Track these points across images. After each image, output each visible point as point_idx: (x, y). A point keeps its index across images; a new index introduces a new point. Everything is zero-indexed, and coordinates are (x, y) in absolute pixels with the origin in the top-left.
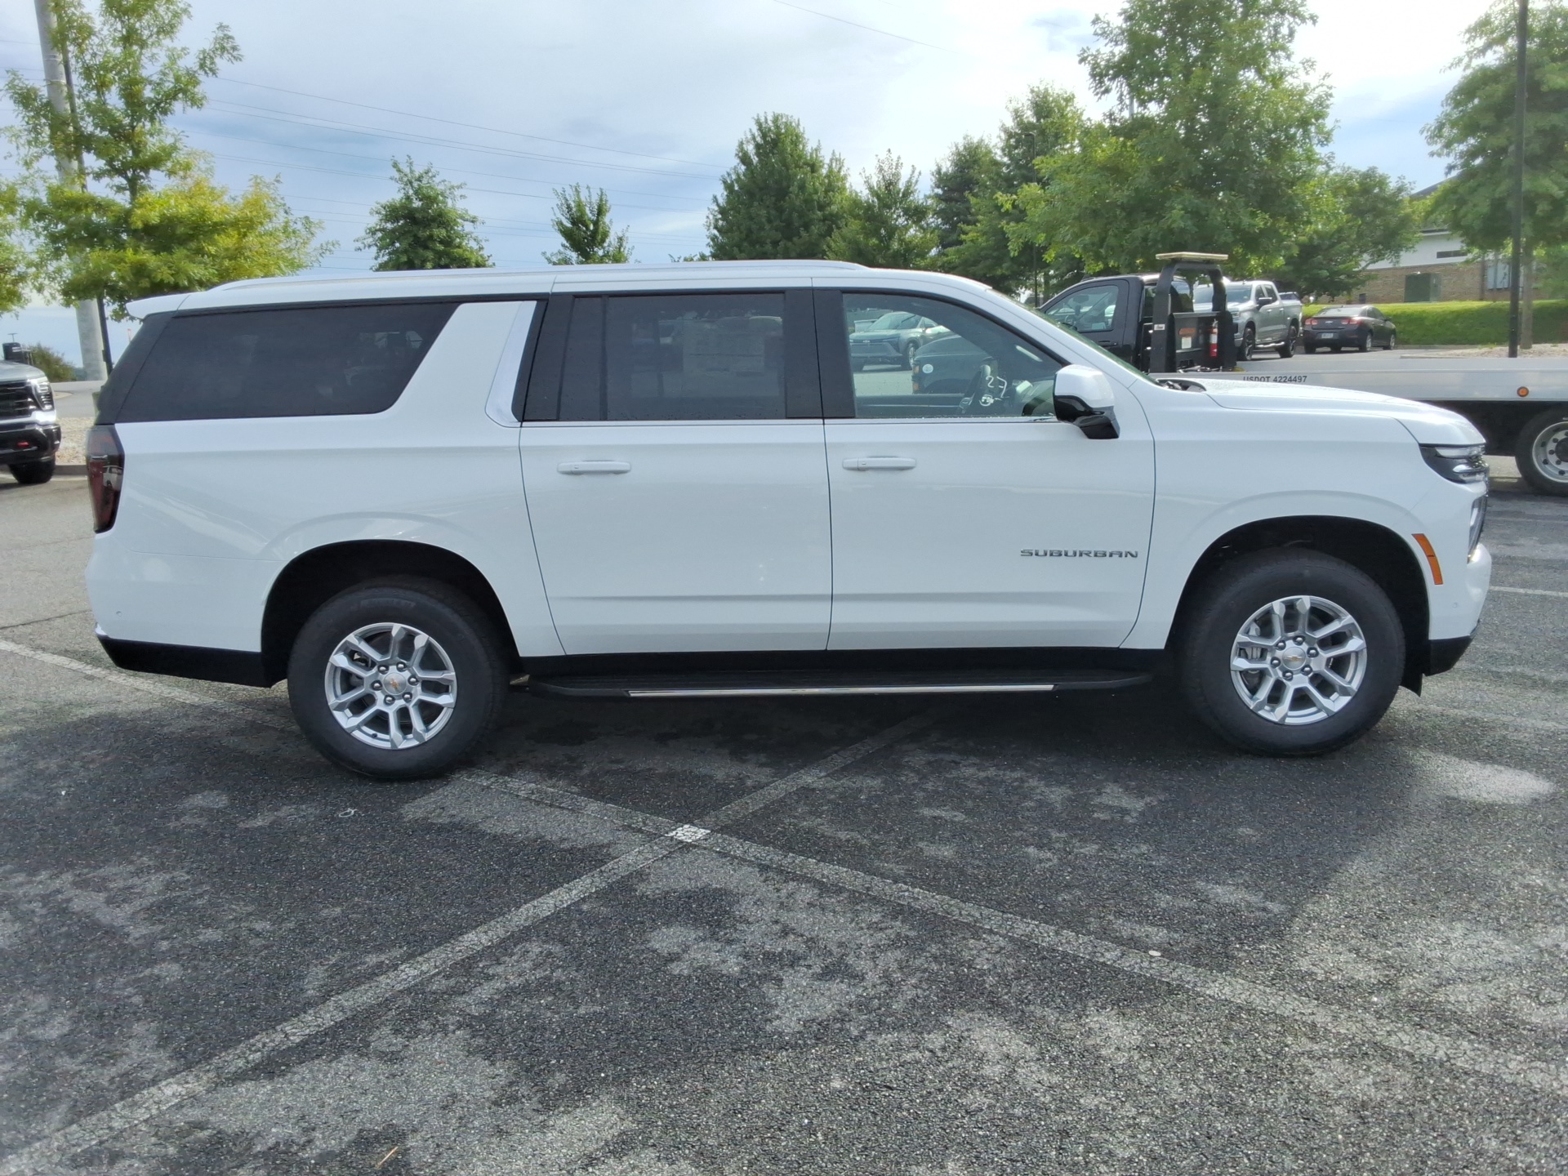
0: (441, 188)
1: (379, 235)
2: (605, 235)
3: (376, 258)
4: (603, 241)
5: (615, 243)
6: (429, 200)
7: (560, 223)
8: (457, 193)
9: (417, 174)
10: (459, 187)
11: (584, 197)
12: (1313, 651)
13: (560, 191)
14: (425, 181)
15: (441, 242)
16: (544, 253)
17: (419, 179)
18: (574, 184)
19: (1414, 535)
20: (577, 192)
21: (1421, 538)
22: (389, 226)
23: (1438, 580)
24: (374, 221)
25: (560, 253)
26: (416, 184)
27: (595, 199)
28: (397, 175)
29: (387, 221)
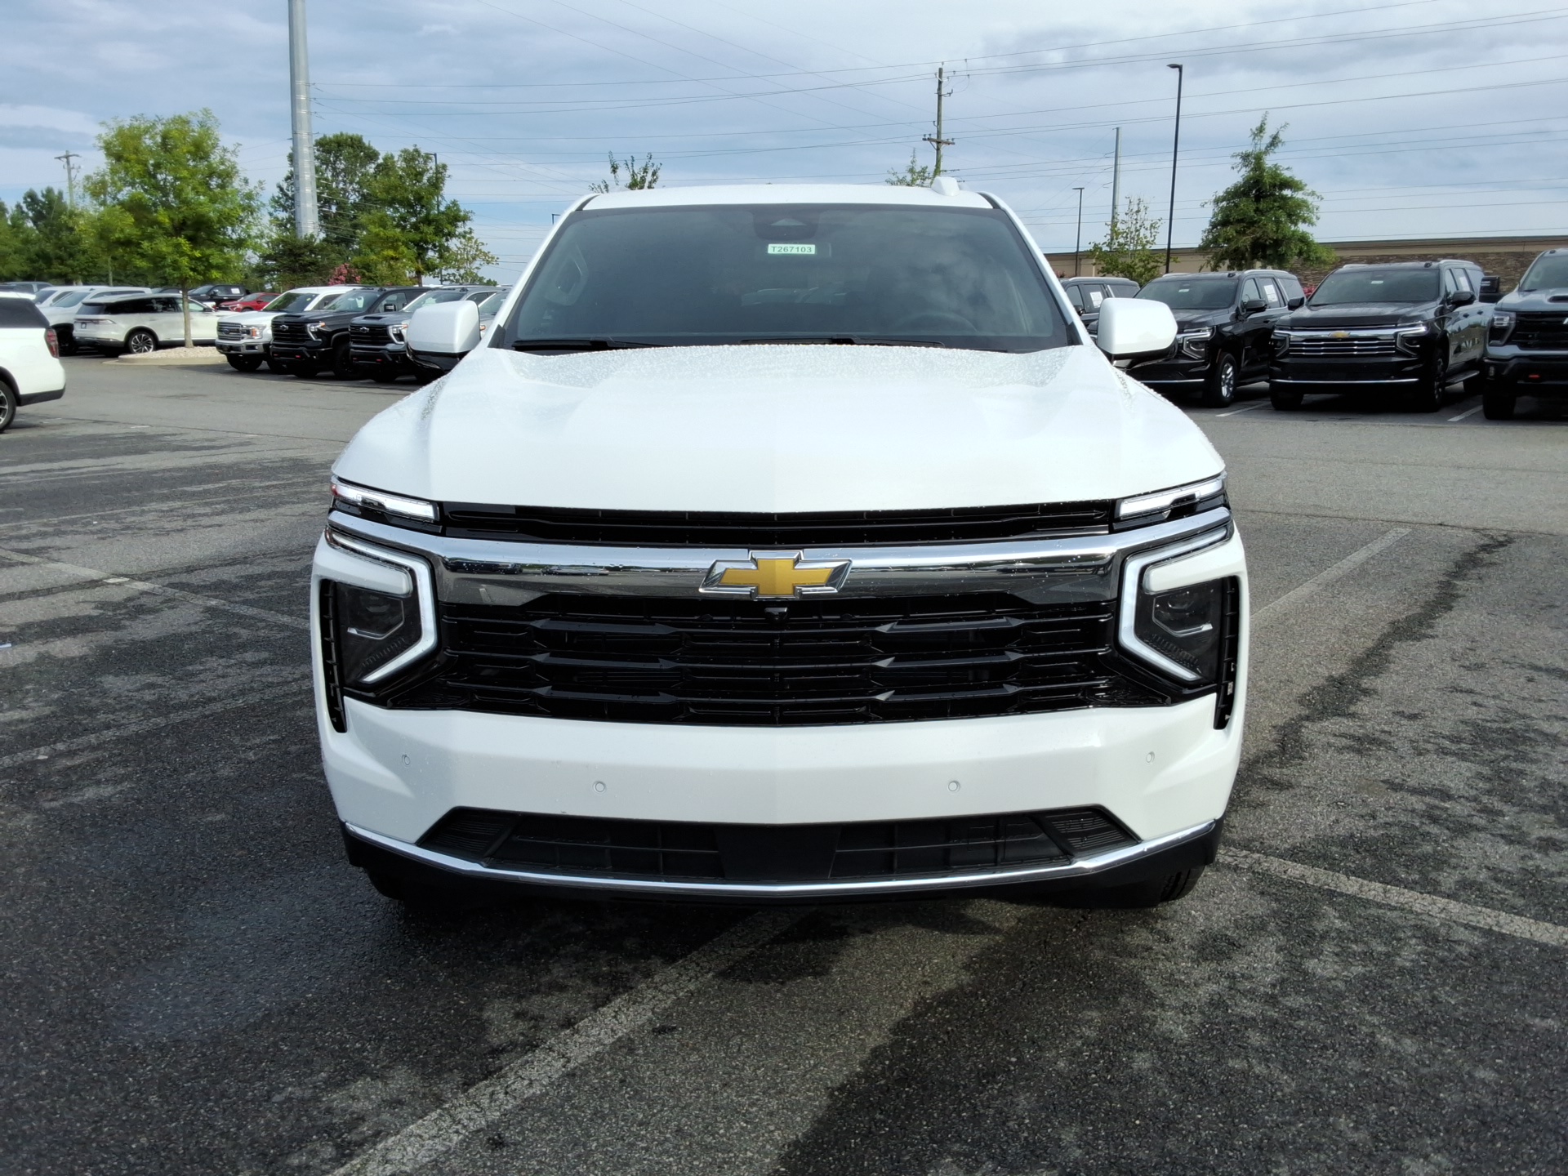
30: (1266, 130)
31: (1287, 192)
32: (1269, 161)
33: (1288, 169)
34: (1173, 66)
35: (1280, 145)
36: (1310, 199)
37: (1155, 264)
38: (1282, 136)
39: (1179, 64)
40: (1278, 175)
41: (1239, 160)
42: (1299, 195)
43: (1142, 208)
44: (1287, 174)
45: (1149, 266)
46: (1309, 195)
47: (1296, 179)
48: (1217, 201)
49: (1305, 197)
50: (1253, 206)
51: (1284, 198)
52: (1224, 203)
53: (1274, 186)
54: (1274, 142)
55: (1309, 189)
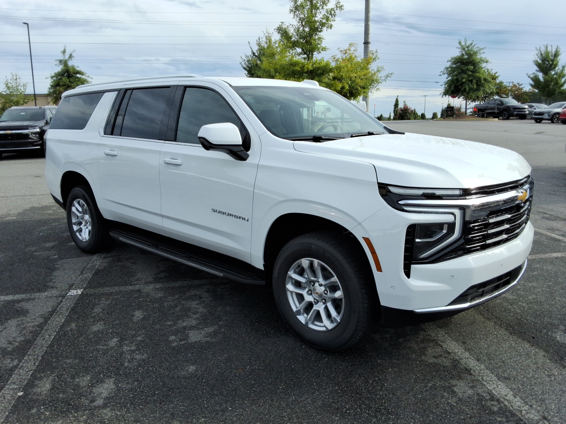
0: (475, 50)
1: (449, 69)
2: (556, 65)
3: (447, 78)
4: (555, 68)
5: (561, 69)
6: (470, 55)
7: (537, 61)
8: (482, 51)
9: (467, 45)
10: (483, 49)
11: (549, 49)
12: (326, 292)
13: (538, 48)
14: (470, 48)
15: (471, 71)
16: (527, 74)
17: (468, 47)
18: (545, 45)
19: (363, 238)
20: (547, 47)
21: (367, 240)
22: (454, 66)
23: (379, 269)
24: (448, 64)
25: (534, 73)
26: (466, 49)
27: (554, 50)
28: (460, 46)
29: (453, 64)
30: (66, 52)
31: (78, 75)
32: (70, 63)
33: (78, 67)
34: (25, 23)
35: (73, 58)
36: (88, 79)
37: (28, 101)
38: (73, 55)
39: (27, 23)
40: (75, 69)
41: (58, 62)
42: (83, 77)
43: (18, 78)
44: (78, 69)
45: (25, 101)
46: (87, 77)
47: (82, 71)
48: (52, 77)
49: (86, 78)
50: (68, 80)
51: (78, 78)
52: (55, 78)
53: (74, 73)
54: (71, 56)
55: (87, 75)
